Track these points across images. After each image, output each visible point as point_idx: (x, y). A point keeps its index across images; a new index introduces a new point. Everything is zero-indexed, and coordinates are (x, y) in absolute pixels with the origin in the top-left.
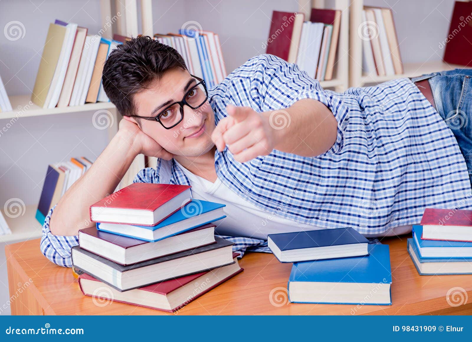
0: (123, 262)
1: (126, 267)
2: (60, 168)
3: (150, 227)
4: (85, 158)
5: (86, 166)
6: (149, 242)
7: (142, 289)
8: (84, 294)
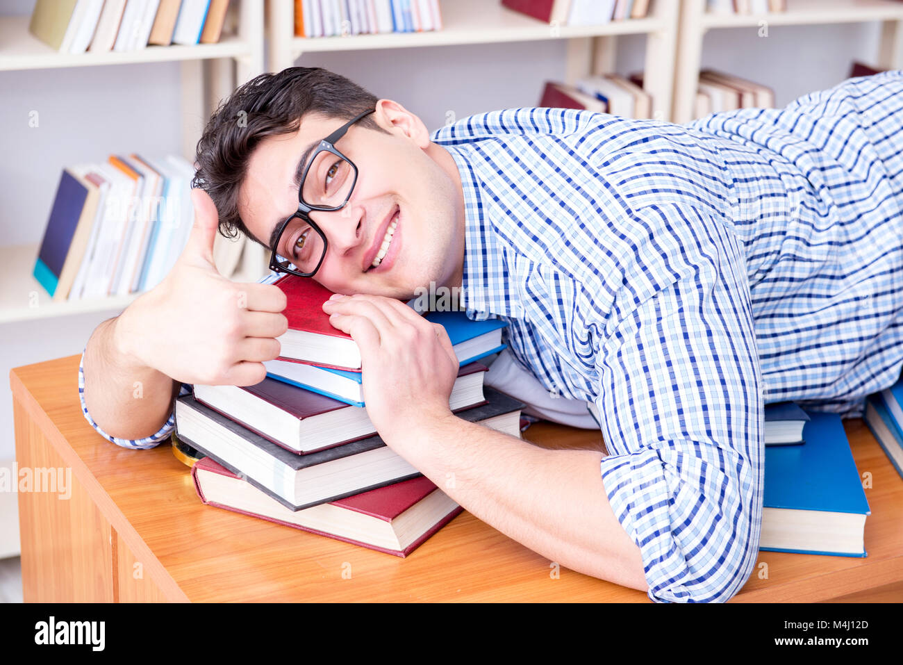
0: (297, 446)
1: (303, 459)
2: (89, 177)
3: (354, 375)
4: (137, 157)
5: (142, 175)
6: (350, 405)
7: (338, 504)
8: (204, 502)
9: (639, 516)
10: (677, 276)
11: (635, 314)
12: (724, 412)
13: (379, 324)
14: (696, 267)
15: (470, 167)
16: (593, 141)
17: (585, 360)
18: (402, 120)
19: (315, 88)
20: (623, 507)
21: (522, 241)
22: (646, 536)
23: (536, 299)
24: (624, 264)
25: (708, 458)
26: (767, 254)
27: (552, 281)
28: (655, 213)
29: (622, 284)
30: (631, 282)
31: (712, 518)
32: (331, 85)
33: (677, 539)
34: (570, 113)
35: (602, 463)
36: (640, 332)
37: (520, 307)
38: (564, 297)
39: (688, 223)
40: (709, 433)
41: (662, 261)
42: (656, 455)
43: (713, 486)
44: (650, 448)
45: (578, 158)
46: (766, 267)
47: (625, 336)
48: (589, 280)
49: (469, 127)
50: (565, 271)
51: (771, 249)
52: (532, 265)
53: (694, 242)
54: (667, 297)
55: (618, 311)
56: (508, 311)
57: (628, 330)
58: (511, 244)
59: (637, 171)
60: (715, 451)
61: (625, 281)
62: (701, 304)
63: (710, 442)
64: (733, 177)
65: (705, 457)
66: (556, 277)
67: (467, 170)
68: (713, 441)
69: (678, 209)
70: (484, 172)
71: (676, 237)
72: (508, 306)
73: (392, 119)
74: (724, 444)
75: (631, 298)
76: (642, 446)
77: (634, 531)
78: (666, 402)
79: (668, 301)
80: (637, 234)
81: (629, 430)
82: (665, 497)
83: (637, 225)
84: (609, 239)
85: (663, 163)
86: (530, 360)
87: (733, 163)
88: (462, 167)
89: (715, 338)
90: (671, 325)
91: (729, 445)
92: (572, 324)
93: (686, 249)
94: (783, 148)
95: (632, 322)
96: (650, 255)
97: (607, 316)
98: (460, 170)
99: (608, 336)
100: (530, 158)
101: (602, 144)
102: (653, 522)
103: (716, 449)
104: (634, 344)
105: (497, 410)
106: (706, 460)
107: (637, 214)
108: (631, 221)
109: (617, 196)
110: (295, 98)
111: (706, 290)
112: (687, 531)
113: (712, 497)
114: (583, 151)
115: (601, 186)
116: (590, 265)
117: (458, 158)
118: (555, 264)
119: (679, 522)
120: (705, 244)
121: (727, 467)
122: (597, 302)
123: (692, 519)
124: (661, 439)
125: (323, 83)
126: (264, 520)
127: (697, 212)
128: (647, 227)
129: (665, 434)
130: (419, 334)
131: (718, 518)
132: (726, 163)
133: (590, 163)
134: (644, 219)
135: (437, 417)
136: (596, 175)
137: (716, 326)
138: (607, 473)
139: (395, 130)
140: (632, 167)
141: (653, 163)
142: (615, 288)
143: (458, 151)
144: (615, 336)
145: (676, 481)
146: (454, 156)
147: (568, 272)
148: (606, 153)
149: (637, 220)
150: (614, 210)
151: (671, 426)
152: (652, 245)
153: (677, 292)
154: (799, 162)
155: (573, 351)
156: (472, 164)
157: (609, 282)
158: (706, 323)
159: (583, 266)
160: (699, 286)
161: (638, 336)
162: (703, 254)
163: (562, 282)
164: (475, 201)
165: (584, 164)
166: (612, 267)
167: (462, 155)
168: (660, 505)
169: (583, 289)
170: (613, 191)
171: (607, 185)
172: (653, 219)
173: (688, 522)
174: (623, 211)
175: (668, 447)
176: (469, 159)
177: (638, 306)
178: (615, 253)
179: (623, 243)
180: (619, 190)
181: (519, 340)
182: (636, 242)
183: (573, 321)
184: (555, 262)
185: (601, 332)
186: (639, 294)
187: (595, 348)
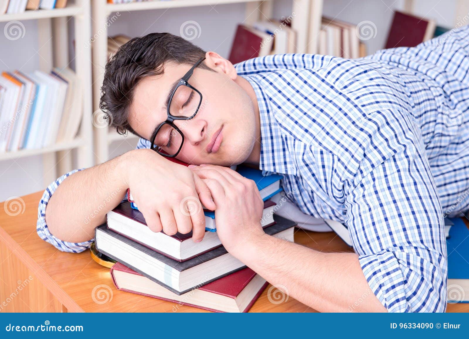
1: (183, 264)
3: (210, 214)
4: (19, 73)
7: (202, 289)
8: (118, 289)
9: (387, 291)
10: (395, 151)
11: (372, 173)
12: (428, 229)
13: (223, 183)
14: (405, 146)
15: (260, 89)
16: (336, 73)
17: (339, 200)
18: (221, 63)
19: (169, 45)
20: (377, 286)
21: (298, 132)
22: (391, 302)
23: (307, 165)
24: (364, 145)
25: (423, 256)
26: (428, 134)
27: (319, 156)
28: (379, 115)
29: (363, 157)
30: (369, 155)
31: (428, 290)
32: (176, 43)
33: (409, 303)
34: (317, 57)
35: (360, 260)
36: (376, 184)
37: (293, 168)
38: (326, 164)
39: (398, 120)
40: (422, 242)
41: (385, 143)
42: (392, 255)
43: (428, 272)
44: (388, 251)
45: (328, 84)
46: (428, 141)
47: (366, 186)
48: (342, 154)
49: (254, 65)
50: (327, 149)
51: (430, 130)
52: (305, 146)
53: (401, 131)
54: (389, 163)
55: (361, 172)
56: (286, 171)
57: (368, 182)
58: (291, 133)
59: (364, 91)
60: (426, 252)
61: (365, 155)
62: (409, 167)
63: (424, 247)
64: (410, 91)
65: (422, 256)
66: (322, 153)
67: (259, 91)
68: (425, 246)
69: (391, 112)
70: (270, 91)
71: (392, 128)
72: (286, 168)
73: (215, 62)
74: (430, 247)
75: (369, 165)
76: (383, 250)
77: (384, 300)
78: (395, 224)
79: (390, 165)
80: (371, 128)
81: (373, 240)
82: (401, 280)
83: (370, 123)
84: (354, 131)
85: (378, 85)
86: (295, 198)
87: (408, 83)
88: (256, 89)
89: (419, 186)
90: (394, 180)
91: (433, 248)
92: (331, 179)
93: (398, 135)
94: (427, 71)
95: (370, 178)
96: (378, 140)
97: (355, 175)
98: (255, 90)
99: (355, 187)
100: (297, 83)
101: (341, 75)
102: (395, 294)
103: (427, 251)
104: (372, 190)
105: (282, 227)
106: (423, 257)
107: (369, 117)
108: (366, 120)
109: (356, 106)
110: (158, 53)
111: (411, 159)
112: (414, 299)
113: (428, 279)
114: (330, 80)
115: (344, 100)
116: (342, 146)
117: (253, 84)
118: (320, 145)
119: (410, 293)
120: (407, 132)
121: (434, 261)
122: (349, 167)
123: (417, 291)
124: (395, 246)
125: (172, 42)
126: (156, 298)
127: (401, 114)
128: (376, 123)
129: (397, 242)
130: (246, 188)
131: (431, 290)
132: (405, 83)
133: (336, 86)
134: (374, 119)
135: (258, 236)
136: (340, 94)
137: (418, 180)
138: (365, 266)
139: (217, 69)
140: (361, 88)
141: (373, 86)
142: (359, 159)
143: (251, 79)
144: (360, 186)
145: (407, 270)
146: (250, 82)
147: (329, 150)
148: (345, 80)
149: (370, 120)
150: (355, 114)
151: (400, 238)
152: (379, 134)
153: (395, 160)
154: (438, 79)
155: (332, 195)
156: (261, 87)
157: (356, 156)
158: (413, 178)
159: (338, 147)
160: (407, 157)
161: (374, 186)
162: (406, 138)
163: (325, 156)
164: (265, 109)
165: (332, 87)
166: (357, 147)
167: (254, 81)
168: (399, 284)
169: (339, 160)
170: (353, 103)
171: (348, 99)
172: (378, 119)
173: (415, 294)
174: (360, 115)
175: (400, 250)
176: (258, 83)
177: (373, 169)
178: (358, 139)
179: (362, 133)
180: (356, 102)
181: (289, 186)
182: (371, 132)
183: (332, 177)
184: (320, 144)
185: (350, 183)
186: (374, 162)
187: (346, 193)
